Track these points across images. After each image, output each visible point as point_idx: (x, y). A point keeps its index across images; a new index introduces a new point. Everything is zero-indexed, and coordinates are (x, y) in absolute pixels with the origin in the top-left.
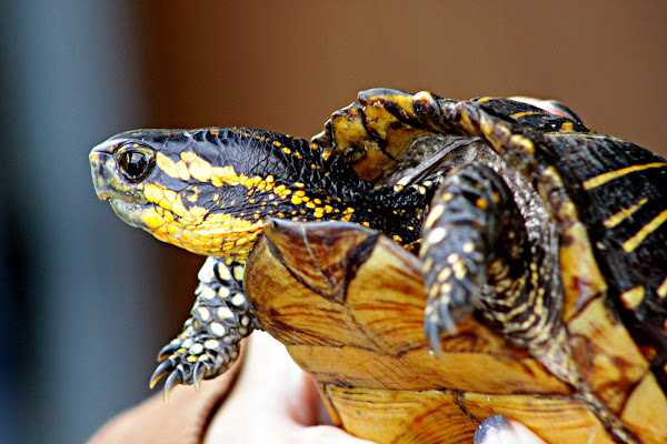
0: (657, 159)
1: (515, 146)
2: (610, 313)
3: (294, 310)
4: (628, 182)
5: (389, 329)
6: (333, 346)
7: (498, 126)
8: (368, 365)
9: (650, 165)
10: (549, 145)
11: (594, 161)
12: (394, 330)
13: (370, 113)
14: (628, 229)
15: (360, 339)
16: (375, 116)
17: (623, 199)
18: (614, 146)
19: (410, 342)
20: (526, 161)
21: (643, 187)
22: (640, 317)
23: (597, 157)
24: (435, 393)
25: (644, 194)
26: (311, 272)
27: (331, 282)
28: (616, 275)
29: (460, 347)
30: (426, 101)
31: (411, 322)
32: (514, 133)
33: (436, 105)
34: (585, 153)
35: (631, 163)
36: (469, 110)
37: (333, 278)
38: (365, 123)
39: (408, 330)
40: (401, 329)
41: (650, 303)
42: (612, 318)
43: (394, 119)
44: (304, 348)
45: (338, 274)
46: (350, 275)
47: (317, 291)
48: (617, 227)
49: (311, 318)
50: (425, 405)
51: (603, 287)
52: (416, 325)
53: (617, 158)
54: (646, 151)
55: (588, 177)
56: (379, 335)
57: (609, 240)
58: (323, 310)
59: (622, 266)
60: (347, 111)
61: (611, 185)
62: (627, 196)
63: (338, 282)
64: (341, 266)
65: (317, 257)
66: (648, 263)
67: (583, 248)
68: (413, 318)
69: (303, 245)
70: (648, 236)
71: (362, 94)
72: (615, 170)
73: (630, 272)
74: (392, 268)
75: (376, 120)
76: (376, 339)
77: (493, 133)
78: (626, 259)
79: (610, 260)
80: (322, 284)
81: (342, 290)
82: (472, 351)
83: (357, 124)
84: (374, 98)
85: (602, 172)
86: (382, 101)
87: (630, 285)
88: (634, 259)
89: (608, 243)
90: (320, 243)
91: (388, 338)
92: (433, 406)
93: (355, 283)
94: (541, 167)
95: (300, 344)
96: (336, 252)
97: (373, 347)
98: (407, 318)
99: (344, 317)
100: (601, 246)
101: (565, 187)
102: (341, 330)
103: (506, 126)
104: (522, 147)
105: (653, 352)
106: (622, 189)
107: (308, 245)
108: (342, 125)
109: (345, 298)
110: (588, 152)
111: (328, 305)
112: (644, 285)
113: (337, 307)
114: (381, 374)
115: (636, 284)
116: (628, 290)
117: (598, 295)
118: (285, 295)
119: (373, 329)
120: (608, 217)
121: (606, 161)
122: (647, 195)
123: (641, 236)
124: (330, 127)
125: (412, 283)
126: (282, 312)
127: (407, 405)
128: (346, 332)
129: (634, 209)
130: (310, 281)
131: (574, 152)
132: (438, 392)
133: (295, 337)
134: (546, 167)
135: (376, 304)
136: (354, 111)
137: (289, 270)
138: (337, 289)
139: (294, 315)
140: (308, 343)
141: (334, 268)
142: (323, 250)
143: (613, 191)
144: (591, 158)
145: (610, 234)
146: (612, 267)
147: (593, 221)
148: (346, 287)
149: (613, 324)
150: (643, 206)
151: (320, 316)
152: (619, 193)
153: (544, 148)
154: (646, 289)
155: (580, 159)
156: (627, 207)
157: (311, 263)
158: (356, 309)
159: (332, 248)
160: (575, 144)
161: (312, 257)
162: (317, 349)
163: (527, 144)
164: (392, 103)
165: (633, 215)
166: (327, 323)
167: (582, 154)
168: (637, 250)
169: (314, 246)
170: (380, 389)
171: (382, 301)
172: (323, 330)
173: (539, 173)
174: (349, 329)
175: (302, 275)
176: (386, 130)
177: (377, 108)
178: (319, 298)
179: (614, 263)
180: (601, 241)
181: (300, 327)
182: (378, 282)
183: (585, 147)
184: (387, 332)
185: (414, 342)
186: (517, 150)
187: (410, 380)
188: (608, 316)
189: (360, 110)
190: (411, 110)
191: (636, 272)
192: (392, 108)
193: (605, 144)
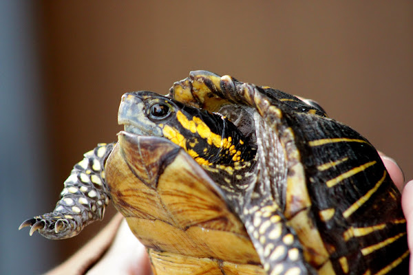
0: (361, 138)
1: (270, 113)
2: (311, 221)
3: (130, 193)
4: (338, 147)
5: (180, 210)
6: (150, 219)
7: (263, 99)
8: (169, 234)
9: (355, 140)
10: (293, 116)
11: (320, 131)
12: (183, 211)
13: (196, 85)
14: (332, 173)
15: (164, 215)
16: (198, 87)
17: (332, 156)
18: (336, 125)
19: (191, 220)
20: (275, 122)
21: (346, 151)
22: (329, 227)
23: (322, 129)
24: (207, 260)
25: (346, 155)
26: (140, 167)
27: (150, 174)
28: (319, 199)
29: (218, 227)
30: (227, 81)
31: (192, 206)
32: (271, 104)
33: (233, 84)
34: (315, 125)
35: (343, 136)
36: (249, 88)
37: (151, 172)
38: (192, 91)
39: (191, 212)
40: (187, 210)
41: (336, 219)
42: (311, 224)
43: (209, 91)
44: (134, 219)
45: (154, 169)
46: (161, 172)
47: (142, 180)
48: (325, 171)
49: (139, 199)
50: (202, 267)
51: (308, 204)
52: (195, 209)
53: (335, 132)
54: (355, 132)
55: (313, 139)
56: (174, 213)
57: (318, 177)
58: (145, 193)
59: (323, 195)
60: (183, 83)
61: (327, 147)
62: (335, 154)
63: (153, 174)
64: (156, 165)
65: (144, 158)
66: (340, 195)
67: (300, 179)
68: (194, 204)
69: (137, 149)
70: (343, 181)
71: (192, 73)
72: (331, 138)
73: (327, 199)
74: (185, 169)
75: (199, 90)
76: (173, 216)
77: (260, 103)
78: (327, 191)
79: (316, 190)
80: (145, 176)
81: (155, 181)
82: (224, 230)
83: (188, 92)
84: (198, 76)
85: (322, 138)
86: (203, 79)
87: (327, 207)
88: (332, 192)
89: (317, 179)
90: (146, 149)
91: (179, 216)
92: (206, 268)
93: (163, 177)
94: (284, 127)
95: (133, 216)
96: (155, 155)
97: (171, 221)
98: (190, 204)
99: (156, 199)
100: (312, 180)
101: (295, 140)
102: (154, 208)
103: (268, 100)
104: (274, 113)
105: (333, 249)
106: (333, 150)
107: (140, 149)
108: (179, 90)
109: (157, 186)
110: (317, 125)
111: (147, 190)
112: (335, 208)
113: (152, 192)
114: (176, 242)
115: (330, 206)
116: (324, 209)
117: (305, 209)
118: (126, 182)
119: (171, 210)
120: (321, 164)
121: (327, 132)
122: (348, 156)
123: (339, 179)
124: (172, 91)
125: (195, 181)
126: (124, 193)
127: (192, 266)
128: (157, 210)
129: (338, 162)
130: (138, 173)
131: (309, 124)
132: (209, 259)
133: (130, 211)
134: (287, 127)
135: (174, 192)
136: (187, 82)
137: (128, 164)
138: (153, 179)
139: (130, 196)
140: (137, 217)
141: (152, 166)
142: (148, 153)
143: (328, 150)
144: (318, 128)
145: (319, 174)
146: (317, 194)
147: (310, 165)
148: (158, 178)
149: (311, 228)
150: (344, 162)
151: (143, 197)
152: (331, 152)
153: (289, 117)
154: (336, 211)
155: (312, 128)
156: (333, 161)
157: (140, 161)
158: (163, 194)
159: (152, 153)
160: (311, 119)
161: (141, 157)
162: (141, 220)
163: (278, 112)
164: (208, 80)
165: (336, 166)
166: (147, 203)
167: (313, 126)
168: (335, 187)
169: (143, 150)
170: (176, 253)
171: (178, 191)
172: (145, 207)
173: (282, 131)
174: (158, 208)
175: (135, 168)
176: (204, 97)
177: (200, 82)
178: (142, 185)
179: (319, 192)
180: (313, 178)
181: (133, 205)
182: (176, 178)
183: (316, 122)
184: (179, 212)
185: (193, 221)
186: (272, 115)
187: (193, 248)
188: (309, 222)
189: (190, 82)
190: (218, 86)
191: (331, 200)
192: (208, 84)
193: (330, 123)
